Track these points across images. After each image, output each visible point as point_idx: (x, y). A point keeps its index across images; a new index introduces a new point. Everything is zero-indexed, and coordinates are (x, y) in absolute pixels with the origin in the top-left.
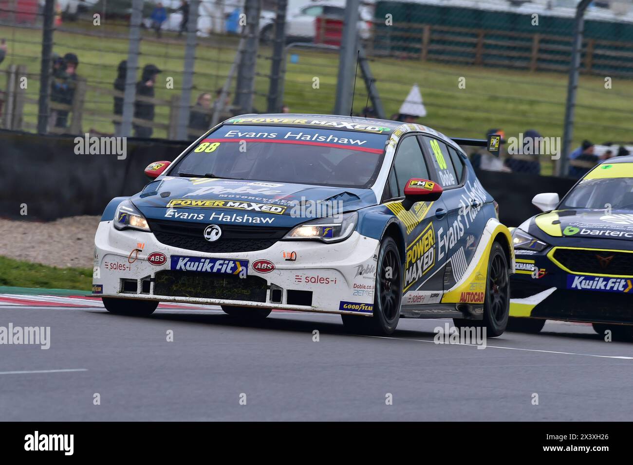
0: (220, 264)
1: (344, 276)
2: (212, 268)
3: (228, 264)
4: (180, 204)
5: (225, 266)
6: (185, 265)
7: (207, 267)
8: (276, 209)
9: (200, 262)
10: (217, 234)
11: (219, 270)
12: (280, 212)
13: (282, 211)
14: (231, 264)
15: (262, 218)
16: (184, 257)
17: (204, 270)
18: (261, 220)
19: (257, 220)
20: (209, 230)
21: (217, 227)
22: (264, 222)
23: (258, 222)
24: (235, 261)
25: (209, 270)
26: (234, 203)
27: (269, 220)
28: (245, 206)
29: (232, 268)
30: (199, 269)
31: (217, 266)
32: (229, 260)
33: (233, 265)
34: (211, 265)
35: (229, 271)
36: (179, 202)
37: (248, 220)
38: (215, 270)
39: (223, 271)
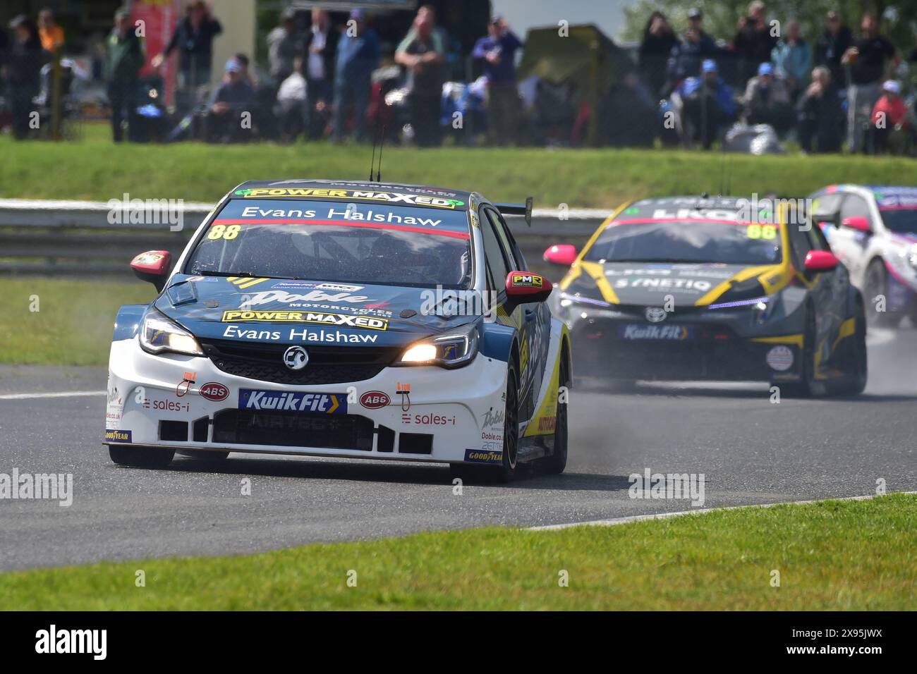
0: (309, 400)
1: (472, 412)
2: (298, 405)
3: (320, 399)
4: (239, 317)
5: (316, 402)
6: (260, 401)
7: (291, 404)
8: (376, 323)
9: (280, 397)
10: (302, 359)
11: (308, 407)
12: (383, 327)
13: (384, 325)
14: (325, 399)
15: (361, 336)
16: (258, 391)
17: (286, 408)
18: (360, 339)
19: (355, 339)
20: (291, 354)
21: (301, 349)
22: (365, 340)
23: (357, 341)
24: (329, 395)
25: (294, 408)
26: (315, 315)
27: (371, 338)
28: (331, 318)
29: (325, 405)
30: (280, 407)
31: (305, 402)
32: (322, 394)
33: (327, 401)
34: (296, 400)
35: (321, 409)
36: (238, 314)
37: (342, 338)
38: (302, 408)
39: (313, 408)
